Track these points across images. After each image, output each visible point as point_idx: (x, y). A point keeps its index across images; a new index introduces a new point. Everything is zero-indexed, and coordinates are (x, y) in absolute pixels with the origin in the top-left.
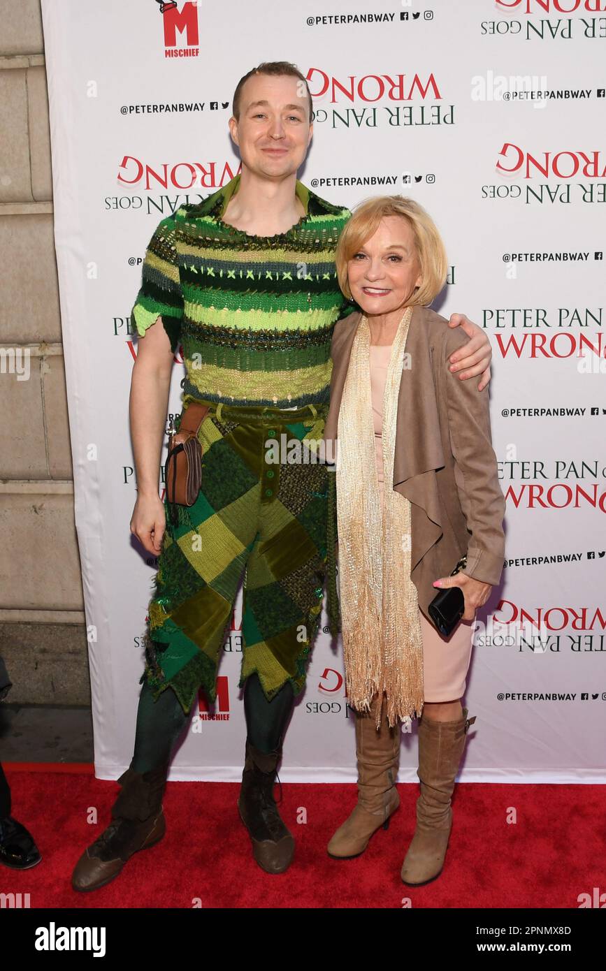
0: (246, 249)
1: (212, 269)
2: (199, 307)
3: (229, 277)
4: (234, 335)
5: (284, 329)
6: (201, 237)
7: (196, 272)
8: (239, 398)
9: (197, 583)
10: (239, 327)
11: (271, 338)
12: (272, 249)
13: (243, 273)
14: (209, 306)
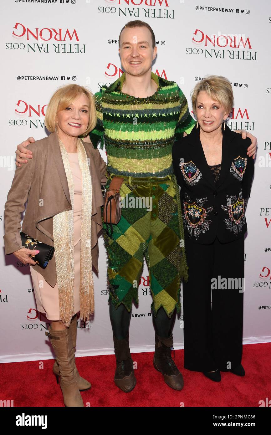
0: (135, 104)
1: (119, 114)
2: (114, 131)
3: (127, 117)
4: (132, 143)
5: (155, 139)
6: (113, 100)
7: (111, 115)
8: (138, 172)
9: (128, 257)
10: (134, 140)
11: (150, 143)
12: (146, 103)
13: (134, 115)
14: (119, 130)
